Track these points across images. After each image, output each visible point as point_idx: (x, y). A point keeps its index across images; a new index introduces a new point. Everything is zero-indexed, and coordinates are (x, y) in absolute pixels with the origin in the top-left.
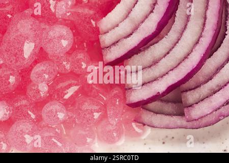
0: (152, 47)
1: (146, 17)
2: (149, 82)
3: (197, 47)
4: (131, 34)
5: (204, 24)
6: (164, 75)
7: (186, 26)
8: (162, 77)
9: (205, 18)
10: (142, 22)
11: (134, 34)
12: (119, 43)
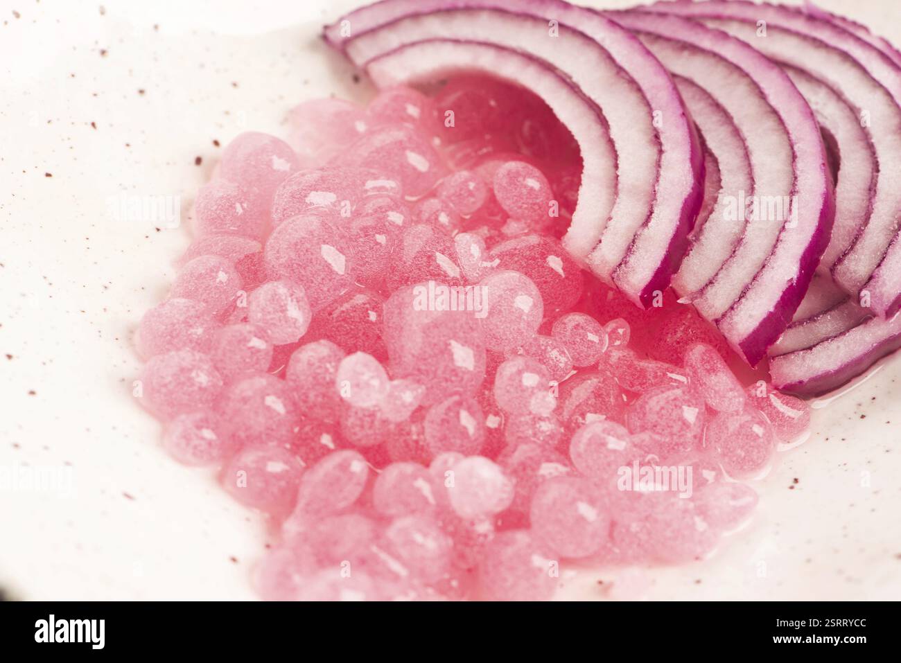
0: (707, 224)
1: (658, 165)
2: (754, 278)
3: (800, 164)
4: (651, 213)
5: (781, 121)
6: (775, 246)
7: (746, 148)
8: (773, 253)
9: (775, 112)
10: (657, 180)
11: (656, 210)
12: (639, 243)
